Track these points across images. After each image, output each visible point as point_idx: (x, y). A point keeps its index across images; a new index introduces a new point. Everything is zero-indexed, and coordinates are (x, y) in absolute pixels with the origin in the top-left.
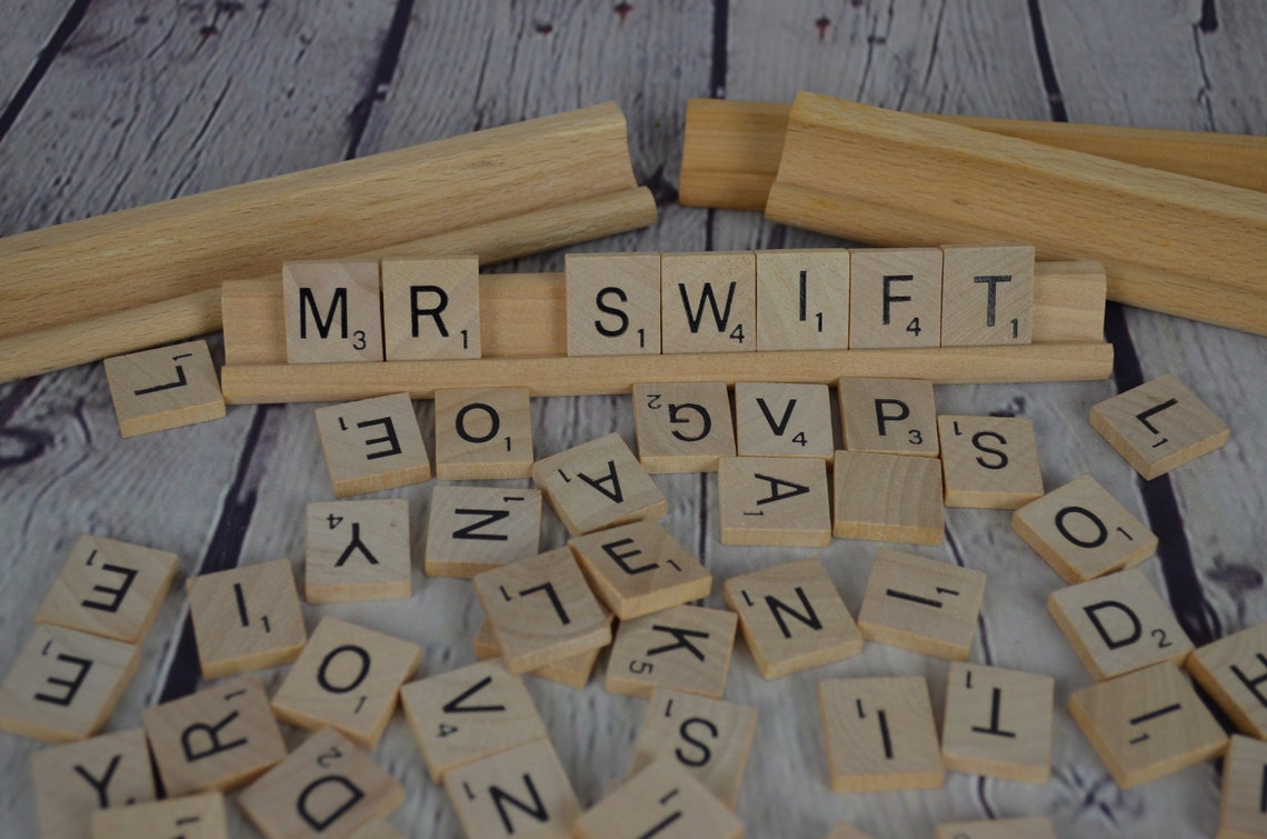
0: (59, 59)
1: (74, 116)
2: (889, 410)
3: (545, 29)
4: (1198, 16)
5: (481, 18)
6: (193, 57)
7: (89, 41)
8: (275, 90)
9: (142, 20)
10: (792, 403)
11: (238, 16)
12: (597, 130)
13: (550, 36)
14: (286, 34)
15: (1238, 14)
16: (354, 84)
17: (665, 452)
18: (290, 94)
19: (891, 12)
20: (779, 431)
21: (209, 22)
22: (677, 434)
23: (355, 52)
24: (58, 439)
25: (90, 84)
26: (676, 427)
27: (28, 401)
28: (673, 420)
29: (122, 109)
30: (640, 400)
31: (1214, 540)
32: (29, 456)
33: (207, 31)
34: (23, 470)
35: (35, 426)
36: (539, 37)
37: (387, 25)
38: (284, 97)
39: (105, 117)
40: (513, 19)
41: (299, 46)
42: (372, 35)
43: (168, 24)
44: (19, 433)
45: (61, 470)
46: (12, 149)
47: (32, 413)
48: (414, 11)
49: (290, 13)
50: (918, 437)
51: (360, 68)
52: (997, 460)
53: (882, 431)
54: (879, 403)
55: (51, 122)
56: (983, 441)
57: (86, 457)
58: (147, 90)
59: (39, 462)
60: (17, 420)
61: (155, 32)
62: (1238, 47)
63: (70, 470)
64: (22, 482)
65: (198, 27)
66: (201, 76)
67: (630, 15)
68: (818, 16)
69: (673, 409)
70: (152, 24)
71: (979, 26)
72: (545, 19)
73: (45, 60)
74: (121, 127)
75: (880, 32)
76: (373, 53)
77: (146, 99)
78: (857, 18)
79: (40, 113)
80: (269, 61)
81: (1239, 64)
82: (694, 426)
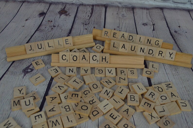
0: (37, 31)
1: (38, 37)
2: (122, 72)
3: (86, 29)
4: (153, 29)
5: (80, 28)
6: (50, 31)
7: (40, 30)
8: (59, 35)
9: (46, 28)
10: (111, 70)
11: (55, 27)
12: (90, 36)
13: (87, 30)
14: (60, 29)
15: (157, 29)
16: (67, 34)
17: (98, 74)
18: (60, 35)
19: (122, 28)
20: (110, 73)
21: (52, 28)
22: (99, 73)
23: (67, 31)
24: (34, 70)
25: (40, 34)
26: (99, 72)
27: (31, 66)
28: (99, 71)
29: (43, 36)
30: (96, 69)
31: (154, 82)
32: (31, 71)
33: (52, 29)
34: (30, 73)
35: (32, 68)
36: (86, 30)
37: (70, 28)
38: (59, 36)
39: (41, 37)
40: (83, 28)
41: (61, 30)
42: (69, 29)
43: (48, 28)
44: (30, 69)
45: (34, 73)
46: (32, 40)
47: (32, 67)
48: (73, 27)
49: (61, 27)
50: (125, 75)
51: (67, 33)
52: (133, 73)
53: (121, 74)
54: (121, 71)
55: (36, 38)
56: (131, 71)
57: (37, 71)
58: (46, 35)
59: (32, 72)
60: (30, 67)
61: (47, 29)
62: (157, 32)
63: (35, 73)
64: (30, 74)
65: (51, 28)
66: (51, 33)
67: (95, 28)
68: (114, 28)
69: (99, 70)
70: (47, 28)
71: (130, 30)
72: (86, 28)
73: (36, 31)
74: (43, 38)
75: (121, 30)
76: (69, 31)
77: (45, 35)
78: (118, 29)
79: (35, 37)
80: (58, 32)
81: (157, 34)
82: (101, 72)
